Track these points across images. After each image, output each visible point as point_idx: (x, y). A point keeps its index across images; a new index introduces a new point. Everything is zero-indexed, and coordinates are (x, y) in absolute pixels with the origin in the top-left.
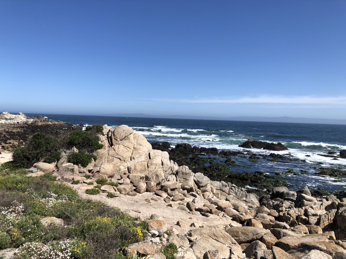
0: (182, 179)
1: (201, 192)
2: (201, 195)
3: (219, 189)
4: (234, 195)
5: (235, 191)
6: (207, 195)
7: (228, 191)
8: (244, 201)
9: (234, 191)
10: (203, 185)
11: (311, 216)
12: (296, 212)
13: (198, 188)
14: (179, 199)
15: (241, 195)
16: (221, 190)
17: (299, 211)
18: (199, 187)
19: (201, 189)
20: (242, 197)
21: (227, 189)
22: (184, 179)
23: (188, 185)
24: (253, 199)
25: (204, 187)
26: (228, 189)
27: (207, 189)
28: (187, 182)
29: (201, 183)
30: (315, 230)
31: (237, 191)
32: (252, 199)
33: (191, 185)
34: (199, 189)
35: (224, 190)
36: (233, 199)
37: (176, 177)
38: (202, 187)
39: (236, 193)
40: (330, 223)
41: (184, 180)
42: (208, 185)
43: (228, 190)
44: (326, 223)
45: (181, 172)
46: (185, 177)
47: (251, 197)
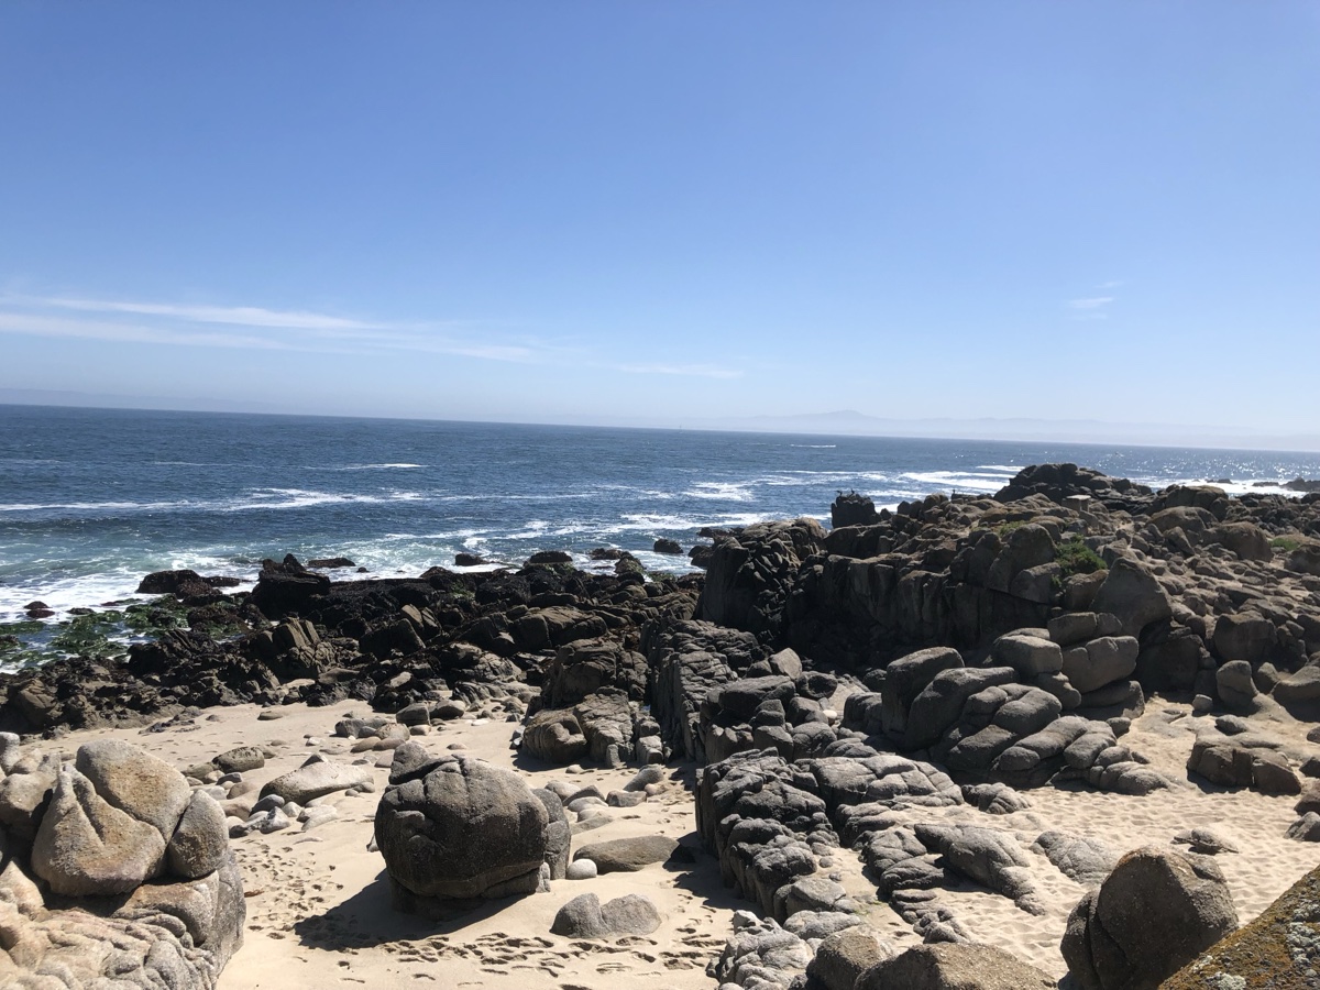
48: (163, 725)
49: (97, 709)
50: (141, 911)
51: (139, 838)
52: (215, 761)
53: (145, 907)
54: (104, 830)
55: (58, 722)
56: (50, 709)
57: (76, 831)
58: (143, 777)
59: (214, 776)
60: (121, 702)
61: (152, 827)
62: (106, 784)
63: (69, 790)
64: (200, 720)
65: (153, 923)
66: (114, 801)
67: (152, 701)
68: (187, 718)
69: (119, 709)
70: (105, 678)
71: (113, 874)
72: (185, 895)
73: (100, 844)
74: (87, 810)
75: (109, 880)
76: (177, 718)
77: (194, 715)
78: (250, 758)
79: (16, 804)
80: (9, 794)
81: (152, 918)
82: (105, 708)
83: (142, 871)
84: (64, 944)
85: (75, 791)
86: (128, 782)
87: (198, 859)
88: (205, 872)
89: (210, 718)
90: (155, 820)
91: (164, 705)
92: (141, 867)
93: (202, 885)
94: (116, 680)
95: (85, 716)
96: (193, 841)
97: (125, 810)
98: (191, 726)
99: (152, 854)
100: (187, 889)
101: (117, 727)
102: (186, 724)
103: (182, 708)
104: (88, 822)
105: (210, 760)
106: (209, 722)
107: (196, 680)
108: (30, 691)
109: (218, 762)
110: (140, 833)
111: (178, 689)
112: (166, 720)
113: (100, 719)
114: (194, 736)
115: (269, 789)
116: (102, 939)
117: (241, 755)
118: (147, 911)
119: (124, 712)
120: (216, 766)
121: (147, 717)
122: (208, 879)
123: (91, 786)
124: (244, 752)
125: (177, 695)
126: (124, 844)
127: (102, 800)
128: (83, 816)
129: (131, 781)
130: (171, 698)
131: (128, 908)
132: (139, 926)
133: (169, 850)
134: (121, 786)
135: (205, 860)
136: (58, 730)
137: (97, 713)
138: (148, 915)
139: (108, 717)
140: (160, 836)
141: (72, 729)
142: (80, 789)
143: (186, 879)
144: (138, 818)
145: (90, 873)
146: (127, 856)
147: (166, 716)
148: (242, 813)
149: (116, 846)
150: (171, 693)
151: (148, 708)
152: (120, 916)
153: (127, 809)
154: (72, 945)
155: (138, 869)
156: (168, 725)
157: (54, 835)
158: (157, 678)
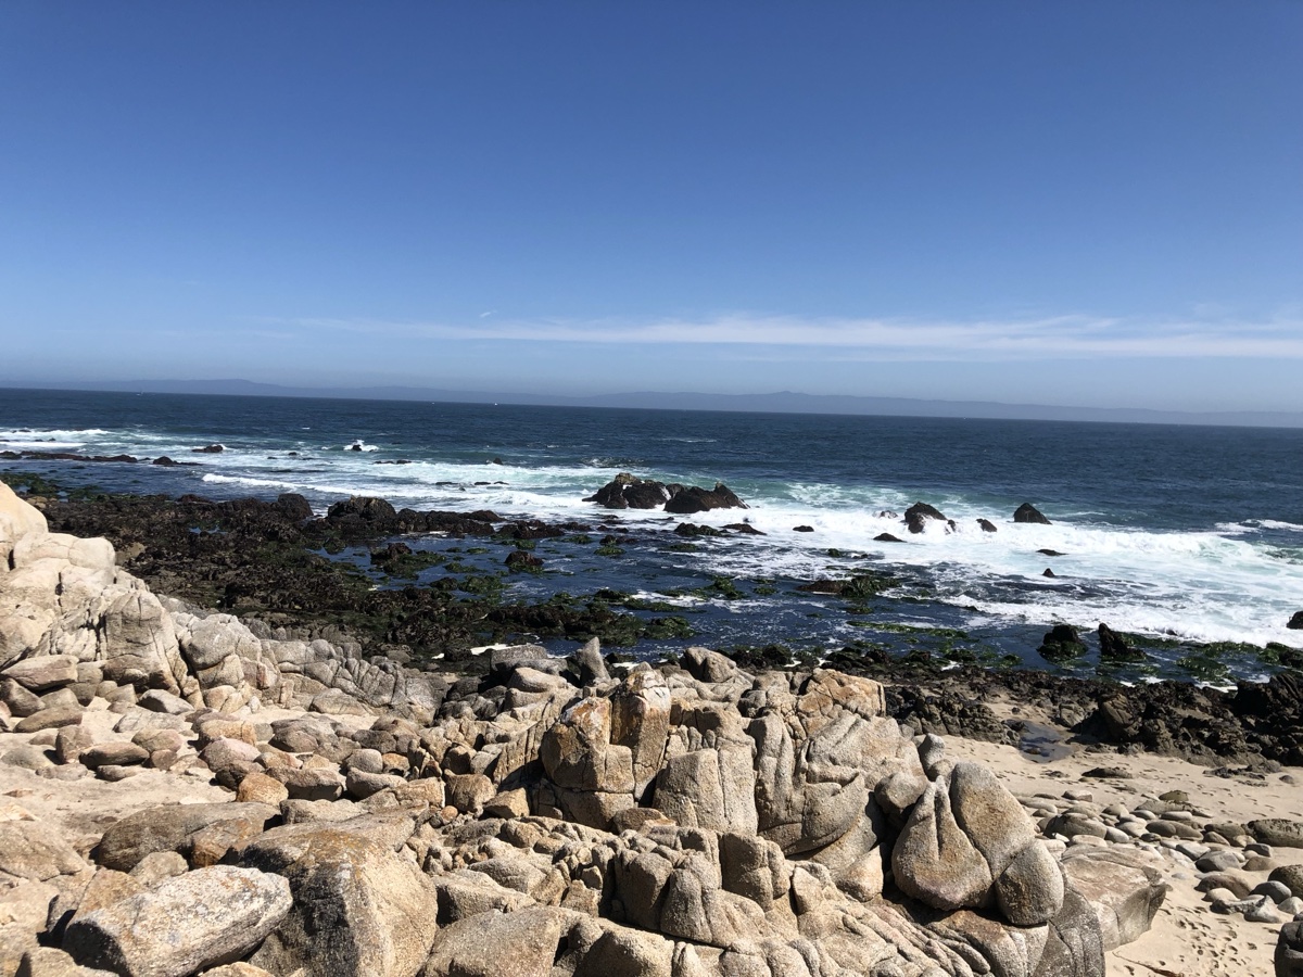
0: (123, 644)
1: (197, 687)
2: (199, 697)
3: (298, 668)
4: (351, 686)
5: (357, 672)
6: (221, 697)
7: (332, 674)
8: (384, 705)
9: (352, 674)
10: (209, 660)
11: (492, 742)
12: (449, 735)
13: (188, 674)
14: (48, 720)
15: (376, 685)
16: (306, 672)
17: (461, 730)
18: (192, 671)
19: (201, 674)
20: (380, 694)
21: (328, 669)
22: (128, 641)
23: (140, 665)
24: (418, 697)
25: (212, 669)
26: (332, 669)
27: (224, 672)
28: (140, 652)
29: (200, 653)
30: (469, 789)
31: (363, 673)
32: (413, 699)
33: (156, 665)
34: (191, 678)
35: (316, 671)
36: (336, 702)
37: (98, 639)
38: (205, 666)
39: (359, 682)
40: (529, 760)
41: (126, 648)
42: (227, 659)
43: (335, 670)
44: (517, 763)
45: (120, 618)
46: (132, 636)
47: (410, 691)
48: (1230, 771)
49: (1172, 737)
50: (953, 933)
51: (970, 864)
52: (1251, 824)
53: (957, 931)
54: (944, 845)
55: (1134, 740)
56: (1127, 726)
57: (924, 836)
58: (992, 810)
59: (1242, 840)
60: (1200, 736)
61: (983, 859)
62: (960, 805)
63: (929, 800)
64: (1273, 778)
65: (954, 948)
66: (961, 823)
67: (1230, 744)
68: (1261, 771)
69: (1196, 743)
70: (1204, 710)
71: (933, 888)
72: (996, 936)
73: (937, 857)
74: (939, 822)
75: (928, 892)
76: (1249, 769)
77: (1270, 770)
78: (1289, 834)
79: (892, 798)
80: (888, 787)
81: (957, 943)
82: (1181, 739)
83: (959, 895)
84: (853, 931)
85: (935, 802)
86: (978, 809)
87: (1020, 907)
88: (1025, 922)
89: (1283, 779)
90: (988, 854)
91: (1242, 751)
92: (958, 892)
93: (1019, 935)
94: (1214, 714)
95: (1159, 740)
96: (1017, 887)
97: (967, 833)
98: (1258, 781)
99: (975, 884)
100: (1002, 931)
101: (1189, 760)
102: (1255, 777)
103: (1262, 759)
104: (935, 834)
105: (1246, 822)
106: (1282, 783)
107: (1286, 733)
108: (1113, 705)
109: (1254, 828)
110: (971, 860)
111: (1266, 739)
112: (1234, 767)
113: (1173, 748)
114: (1254, 792)
115: (1279, 874)
116: (889, 941)
117: (1280, 827)
118: (957, 935)
119: (1198, 747)
120: (1251, 831)
121: (1221, 759)
122: (1028, 931)
123: (948, 802)
124: (1284, 825)
125: (1263, 744)
126: (955, 865)
127: (952, 818)
128: (933, 827)
129: (980, 809)
130: (1254, 746)
131: (941, 925)
132: (939, 946)
133: (994, 885)
134: (973, 811)
135: (1026, 910)
136: (1133, 747)
137: (1172, 741)
138: (956, 939)
139: (1181, 747)
140: (987, 869)
141: (1146, 751)
142: (939, 801)
143: (1006, 922)
144: (976, 845)
145: (918, 879)
146: (953, 876)
147: (1241, 763)
148: (1240, 890)
149: (948, 864)
150: (1256, 740)
151: (1225, 750)
152: (932, 929)
153: (969, 834)
154: (859, 934)
155: (955, 892)
156: (1236, 773)
157: (909, 833)
158: (1252, 722)
